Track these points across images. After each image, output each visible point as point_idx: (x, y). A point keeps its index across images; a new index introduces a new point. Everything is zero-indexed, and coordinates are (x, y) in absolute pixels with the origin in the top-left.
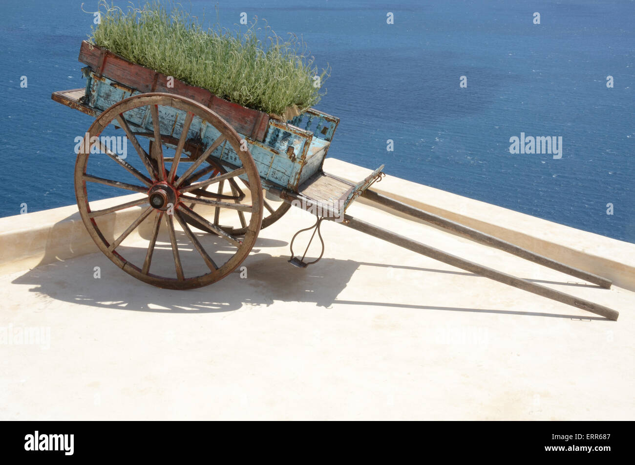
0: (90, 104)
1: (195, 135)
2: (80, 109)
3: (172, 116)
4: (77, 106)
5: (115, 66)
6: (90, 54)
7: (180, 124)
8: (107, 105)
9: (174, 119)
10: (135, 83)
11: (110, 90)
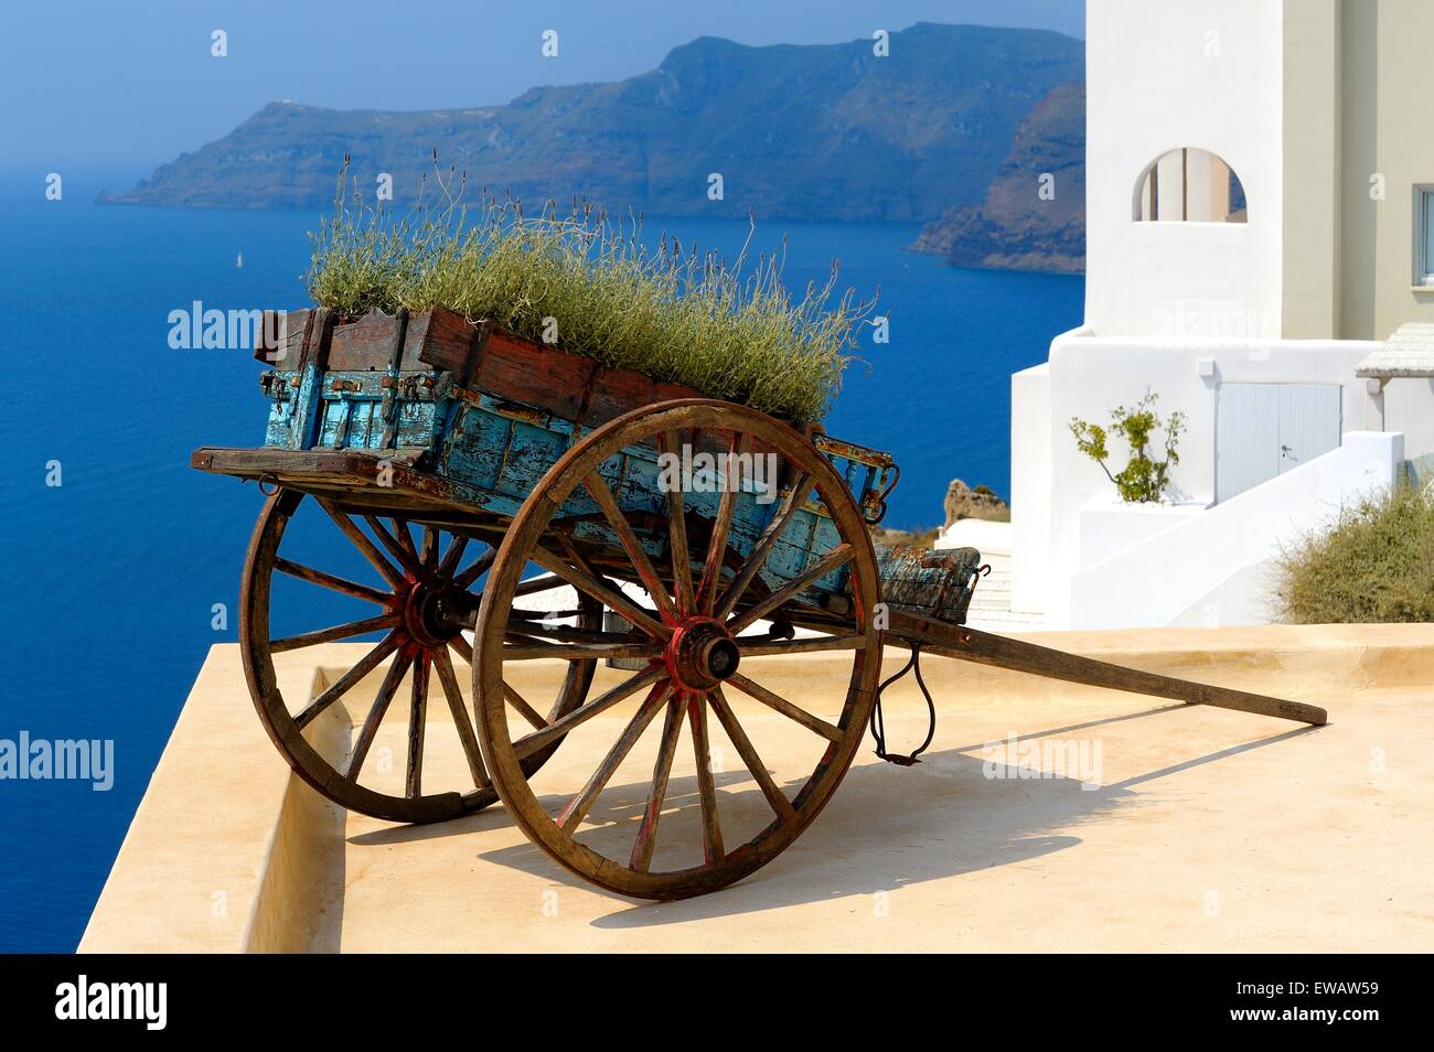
0: (440, 469)
1: (659, 504)
2: (420, 484)
3: (613, 467)
4: (412, 479)
5: (505, 358)
6: (450, 337)
7: (628, 484)
8: (468, 465)
9: (616, 473)
10: (545, 395)
11: (478, 425)
